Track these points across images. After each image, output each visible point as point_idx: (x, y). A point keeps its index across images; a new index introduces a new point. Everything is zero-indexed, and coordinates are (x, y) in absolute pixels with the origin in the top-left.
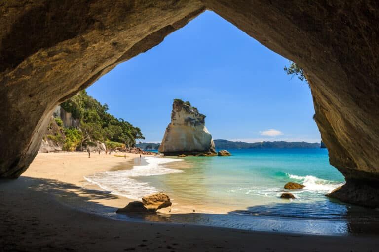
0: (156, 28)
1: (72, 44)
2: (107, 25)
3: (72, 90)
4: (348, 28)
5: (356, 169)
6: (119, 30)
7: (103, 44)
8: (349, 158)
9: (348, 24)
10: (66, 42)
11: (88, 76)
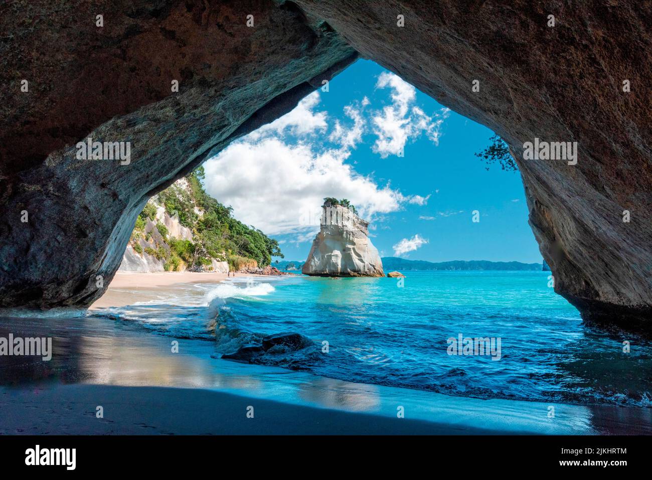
0: (285, 86)
1: (162, 108)
2: (212, 81)
3: (165, 178)
4: (572, 49)
5: (597, 299)
6: (230, 89)
7: (207, 109)
8: (586, 282)
9: (572, 41)
10: (153, 105)
11: (187, 157)
